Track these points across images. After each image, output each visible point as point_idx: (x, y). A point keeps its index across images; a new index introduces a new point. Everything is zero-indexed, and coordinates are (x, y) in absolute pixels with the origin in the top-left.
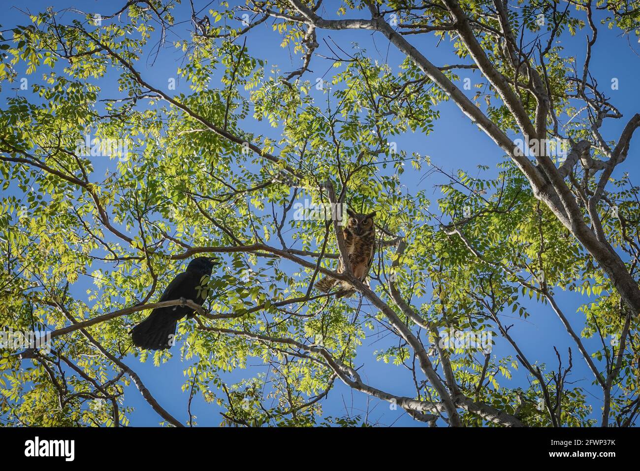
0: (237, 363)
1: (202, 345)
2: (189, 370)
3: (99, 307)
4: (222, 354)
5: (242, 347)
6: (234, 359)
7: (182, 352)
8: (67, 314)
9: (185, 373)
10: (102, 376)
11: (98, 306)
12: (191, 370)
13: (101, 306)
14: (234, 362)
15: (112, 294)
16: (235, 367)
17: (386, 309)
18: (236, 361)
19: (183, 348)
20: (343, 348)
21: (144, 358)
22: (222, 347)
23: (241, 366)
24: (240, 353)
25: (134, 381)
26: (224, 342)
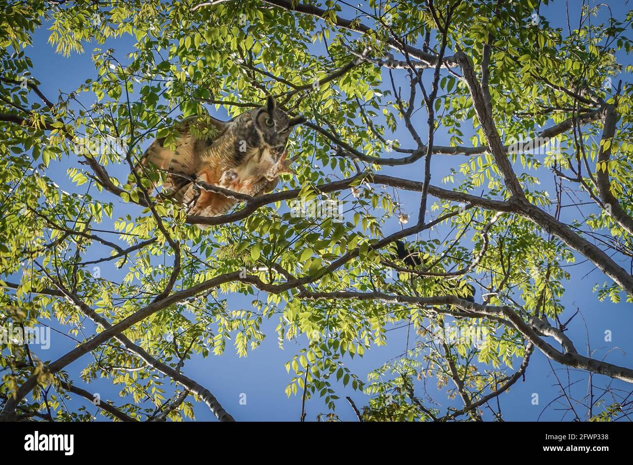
0: (372, 339)
1: (309, 319)
2: (294, 362)
3: (135, 276)
4: (345, 327)
5: (375, 311)
6: (365, 332)
7: (280, 333)
8: (84, 307)
9: (288, 367)
10: (156, 395)
11: (132, 275)
12: (298, 362)
13: (138, 275)
14: (367, 338)
15: (153, 252)
16: (367, 347)
17: (589, 249)
18: (369, 335)
19: (280, 327)
20: (541, 288)
21: (219, 347)
22: (342, 317)
23: (378, 341)
24: (374, 322)
25: (207, 403)
26: (344, 308)
